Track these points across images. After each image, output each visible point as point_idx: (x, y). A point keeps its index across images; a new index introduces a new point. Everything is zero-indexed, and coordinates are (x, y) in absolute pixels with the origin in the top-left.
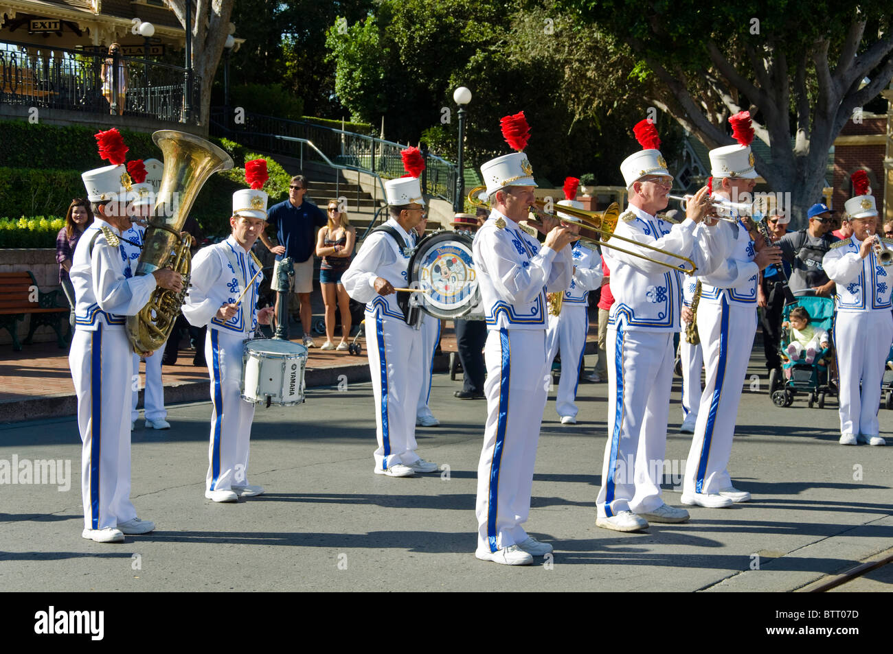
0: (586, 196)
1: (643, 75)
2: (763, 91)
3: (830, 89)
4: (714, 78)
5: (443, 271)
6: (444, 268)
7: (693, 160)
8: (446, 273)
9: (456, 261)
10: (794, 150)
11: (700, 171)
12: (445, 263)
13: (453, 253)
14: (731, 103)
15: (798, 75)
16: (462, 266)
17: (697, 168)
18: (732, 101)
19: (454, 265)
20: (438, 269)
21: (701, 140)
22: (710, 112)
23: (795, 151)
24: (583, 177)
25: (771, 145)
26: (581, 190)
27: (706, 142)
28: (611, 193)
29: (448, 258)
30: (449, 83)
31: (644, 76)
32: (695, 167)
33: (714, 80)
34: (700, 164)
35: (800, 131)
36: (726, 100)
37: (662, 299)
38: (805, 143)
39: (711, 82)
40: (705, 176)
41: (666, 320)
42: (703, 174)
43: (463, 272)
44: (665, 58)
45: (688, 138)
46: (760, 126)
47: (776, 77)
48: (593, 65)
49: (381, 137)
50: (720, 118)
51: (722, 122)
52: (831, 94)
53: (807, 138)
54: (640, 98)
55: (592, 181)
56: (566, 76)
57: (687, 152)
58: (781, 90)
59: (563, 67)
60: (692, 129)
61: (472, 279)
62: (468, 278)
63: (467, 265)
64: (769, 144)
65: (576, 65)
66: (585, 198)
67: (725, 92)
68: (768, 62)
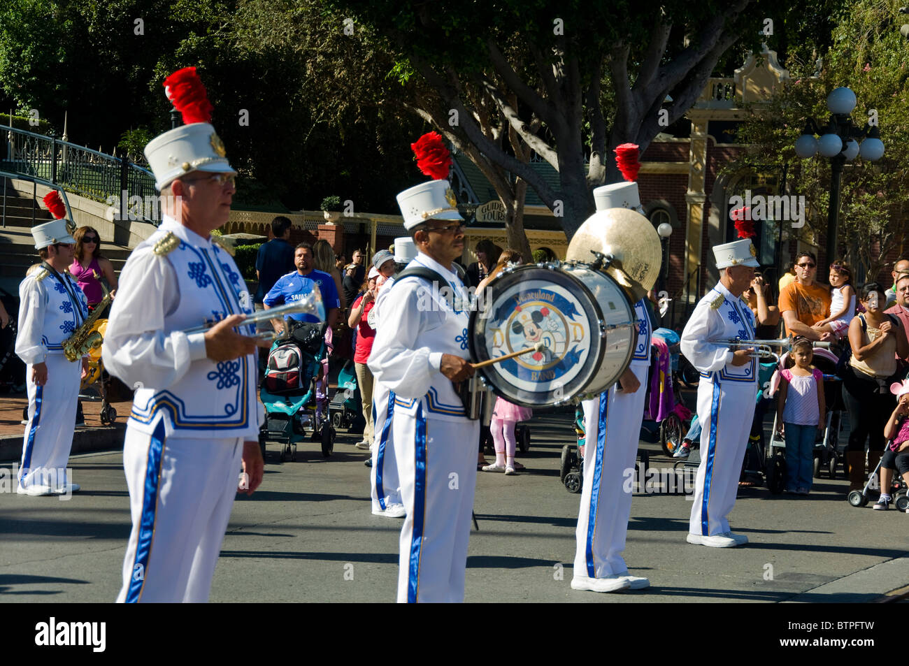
0: (329, 224)
1: (406, 76)
2: (551, 103)
3: (630, 105)
4: (493, 84)
5: (527, 331)
6: (529, 325)
7: (461, 184)
8: (533, 334)
9: (548, 313)
10: (587, 177)
11: (470, 198)
12: (529, 317)
13: (543, 300)
14: (513, 116)
15: (592, 86)
16: (559, 320)
17: (466, 194)
18: (514, 113)
19: (546, 319)
20: (518, 329)
21: (473, 160)
22: (484, 126)
23: (589, 178)
24: (327, 199)
25: (560, 169)
26: (323, 217)
27: (479, 163)
28: (360, 221)
29: (533, 309)
30: (154, 73)
31: (406, 79)
32: (464, 192)
33: (492, 87)
34: (469, 187)
35: (594, 155)
36: (507, 112)
37: (232, 383)
38: (600, 169)
39: (489, 89)
40: (477, 204)
41: (237, 417)
42: (473, 202)
43: (562, 329)
44: (436, 57)
45: (455, 156)
46: (548, 146)
47: (566, 87)
48: (340, 61)
49: (63, 138)
50: (495, 133)
51: (498, 139)
52: (631, 111)
53: (602, 163)
54: (400, 105)
55: (336, 205)
56: (308, 72)
57: (454, 173)
58: (572, 104)
59: (304, 61)
60: (462, 146)
61: (579, 338)
62: (572, 338)
63: (567, 318)
64: (557, 167)
65: (320, 59)
66: (327, 226)
67: (506, 104)
68: (557, 69)
